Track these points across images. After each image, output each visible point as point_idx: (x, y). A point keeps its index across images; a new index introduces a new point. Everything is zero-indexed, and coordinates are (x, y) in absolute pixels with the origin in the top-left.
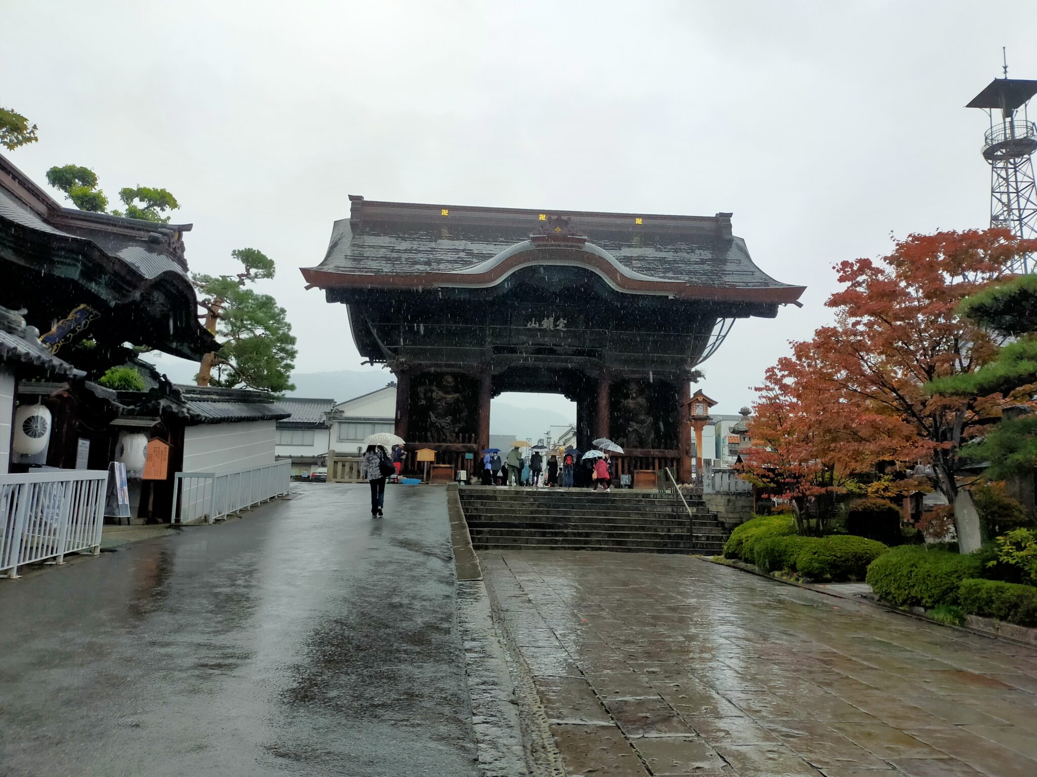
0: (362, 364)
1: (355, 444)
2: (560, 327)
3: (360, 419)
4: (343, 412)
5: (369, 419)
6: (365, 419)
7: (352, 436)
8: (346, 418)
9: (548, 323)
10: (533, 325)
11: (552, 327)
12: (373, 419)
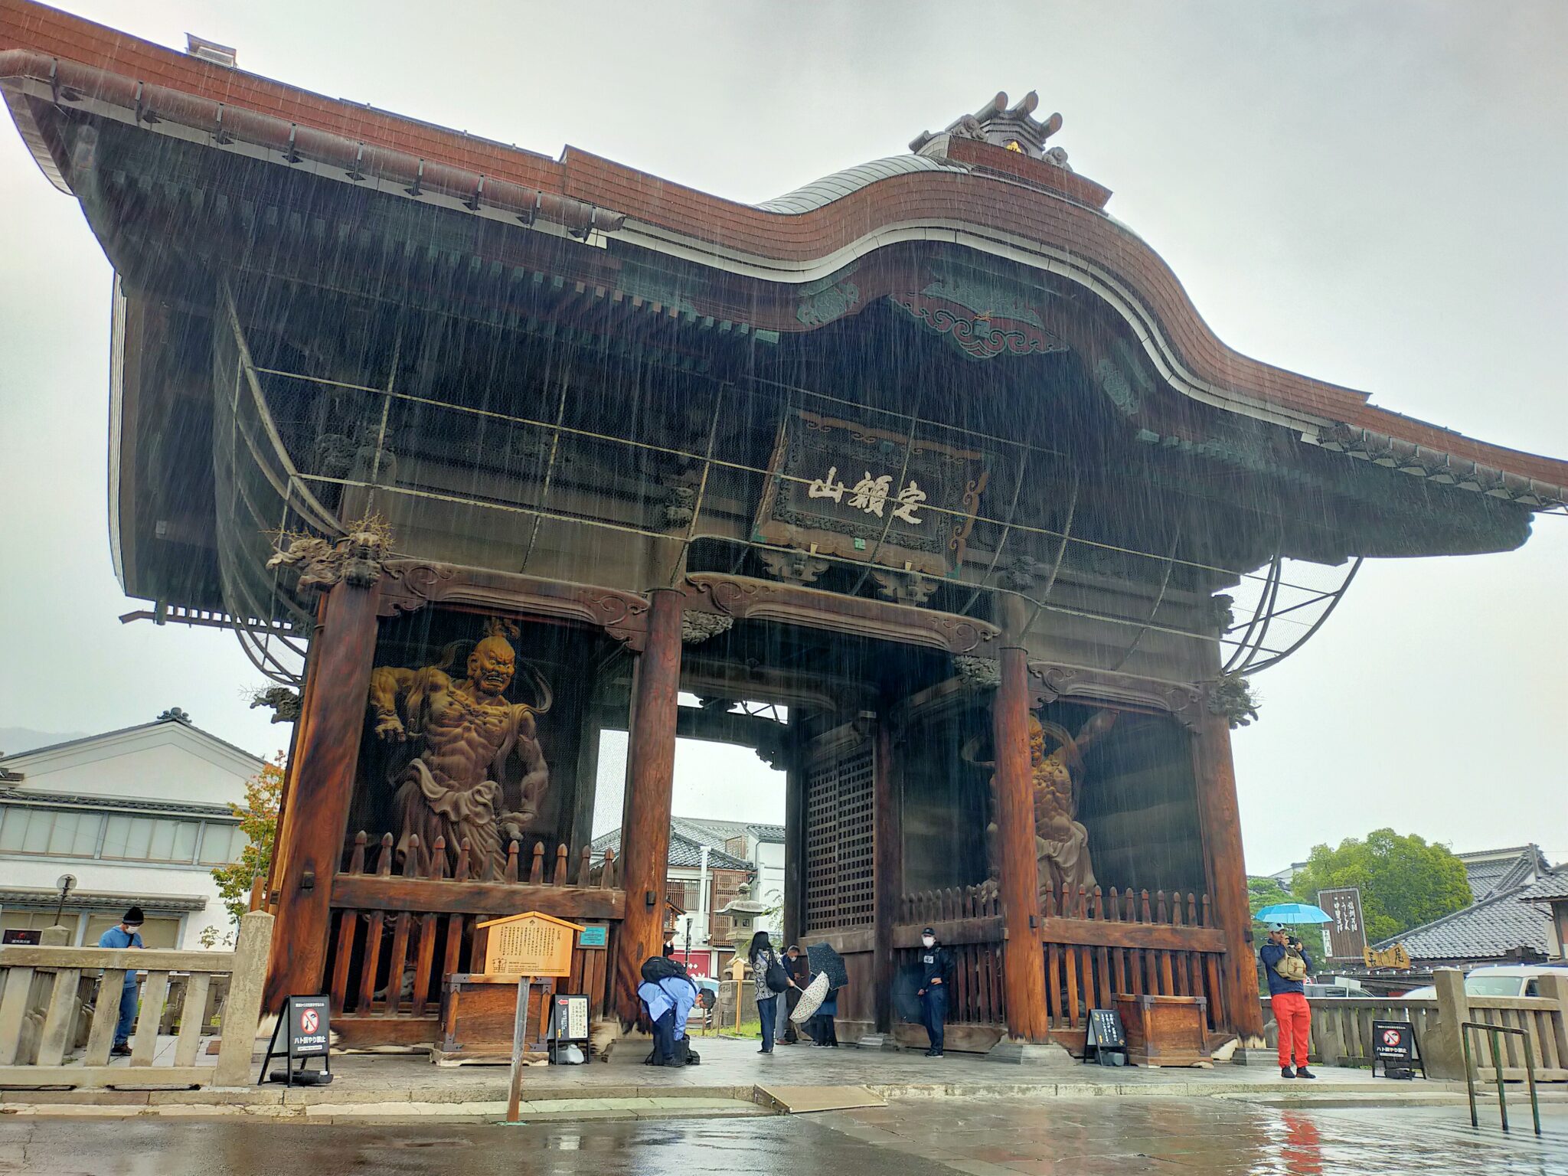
0: (125, 619)
1: (52, 867)
2: (903, 513)
3: (68, 799)
4: (19, 777)
5: (95, 801)
6: (83, 800)
7: (36, 844)
8: (26, 796)
9: (871, 493)
10: (826, 493)
11: (878, 509)
12: (107, 803)
